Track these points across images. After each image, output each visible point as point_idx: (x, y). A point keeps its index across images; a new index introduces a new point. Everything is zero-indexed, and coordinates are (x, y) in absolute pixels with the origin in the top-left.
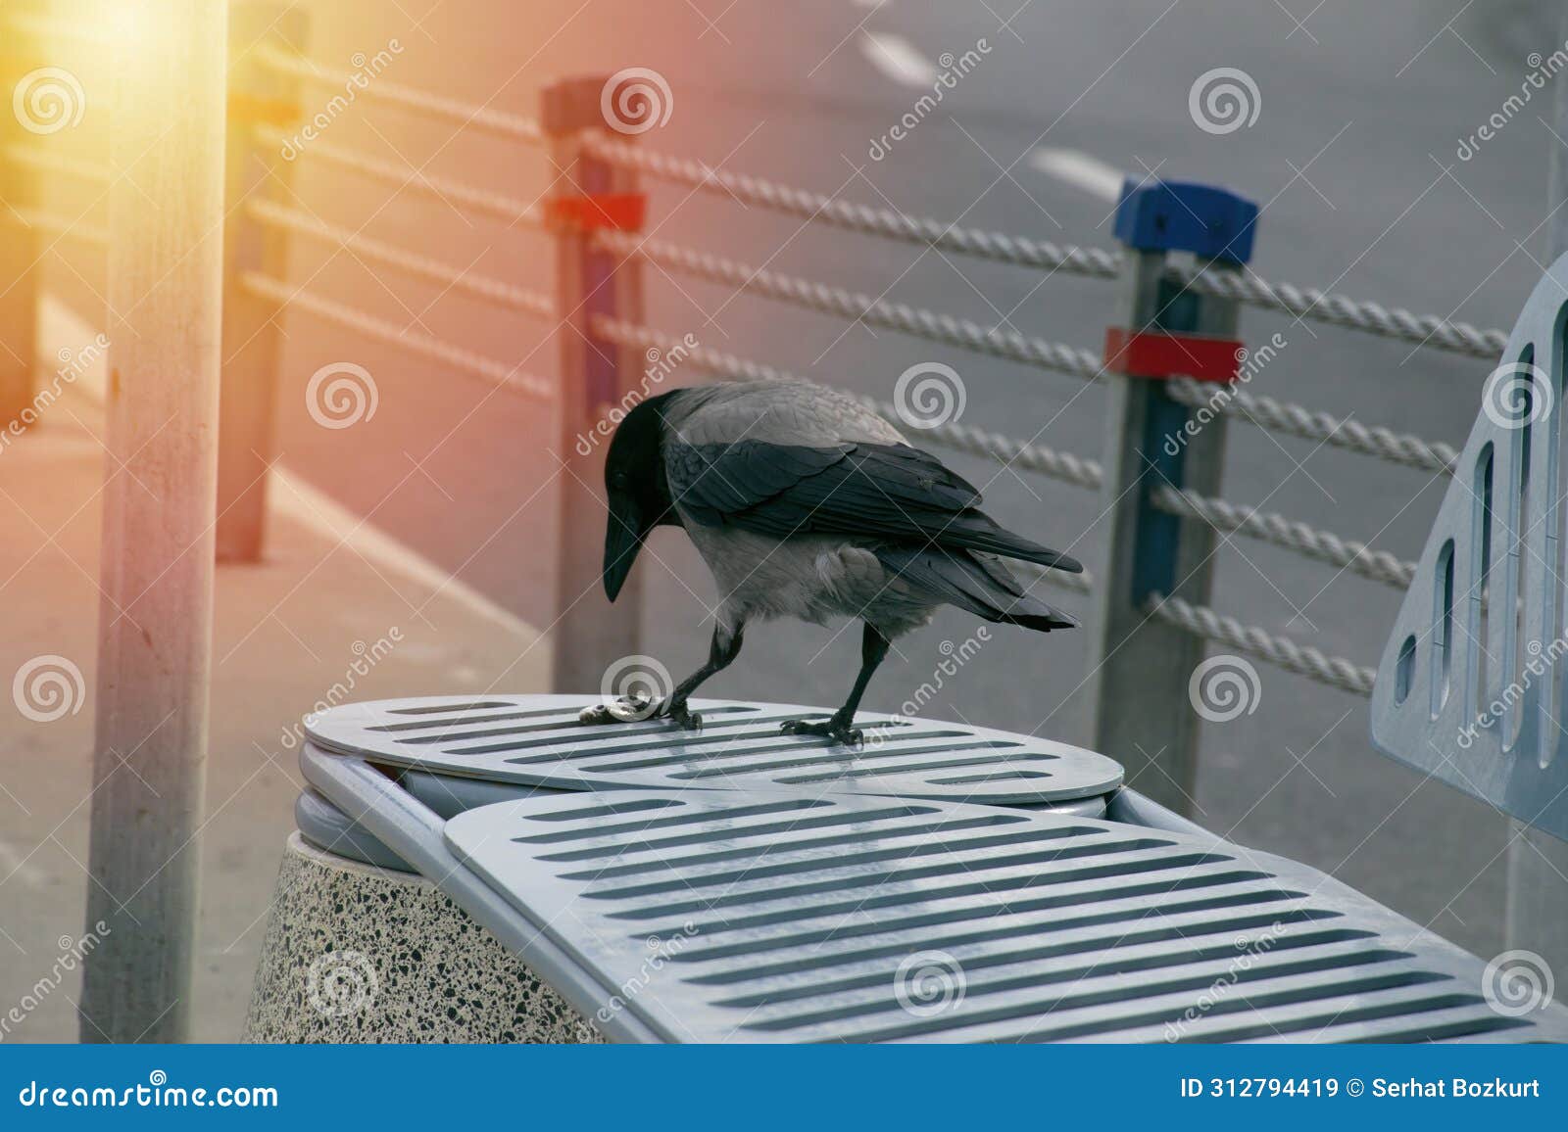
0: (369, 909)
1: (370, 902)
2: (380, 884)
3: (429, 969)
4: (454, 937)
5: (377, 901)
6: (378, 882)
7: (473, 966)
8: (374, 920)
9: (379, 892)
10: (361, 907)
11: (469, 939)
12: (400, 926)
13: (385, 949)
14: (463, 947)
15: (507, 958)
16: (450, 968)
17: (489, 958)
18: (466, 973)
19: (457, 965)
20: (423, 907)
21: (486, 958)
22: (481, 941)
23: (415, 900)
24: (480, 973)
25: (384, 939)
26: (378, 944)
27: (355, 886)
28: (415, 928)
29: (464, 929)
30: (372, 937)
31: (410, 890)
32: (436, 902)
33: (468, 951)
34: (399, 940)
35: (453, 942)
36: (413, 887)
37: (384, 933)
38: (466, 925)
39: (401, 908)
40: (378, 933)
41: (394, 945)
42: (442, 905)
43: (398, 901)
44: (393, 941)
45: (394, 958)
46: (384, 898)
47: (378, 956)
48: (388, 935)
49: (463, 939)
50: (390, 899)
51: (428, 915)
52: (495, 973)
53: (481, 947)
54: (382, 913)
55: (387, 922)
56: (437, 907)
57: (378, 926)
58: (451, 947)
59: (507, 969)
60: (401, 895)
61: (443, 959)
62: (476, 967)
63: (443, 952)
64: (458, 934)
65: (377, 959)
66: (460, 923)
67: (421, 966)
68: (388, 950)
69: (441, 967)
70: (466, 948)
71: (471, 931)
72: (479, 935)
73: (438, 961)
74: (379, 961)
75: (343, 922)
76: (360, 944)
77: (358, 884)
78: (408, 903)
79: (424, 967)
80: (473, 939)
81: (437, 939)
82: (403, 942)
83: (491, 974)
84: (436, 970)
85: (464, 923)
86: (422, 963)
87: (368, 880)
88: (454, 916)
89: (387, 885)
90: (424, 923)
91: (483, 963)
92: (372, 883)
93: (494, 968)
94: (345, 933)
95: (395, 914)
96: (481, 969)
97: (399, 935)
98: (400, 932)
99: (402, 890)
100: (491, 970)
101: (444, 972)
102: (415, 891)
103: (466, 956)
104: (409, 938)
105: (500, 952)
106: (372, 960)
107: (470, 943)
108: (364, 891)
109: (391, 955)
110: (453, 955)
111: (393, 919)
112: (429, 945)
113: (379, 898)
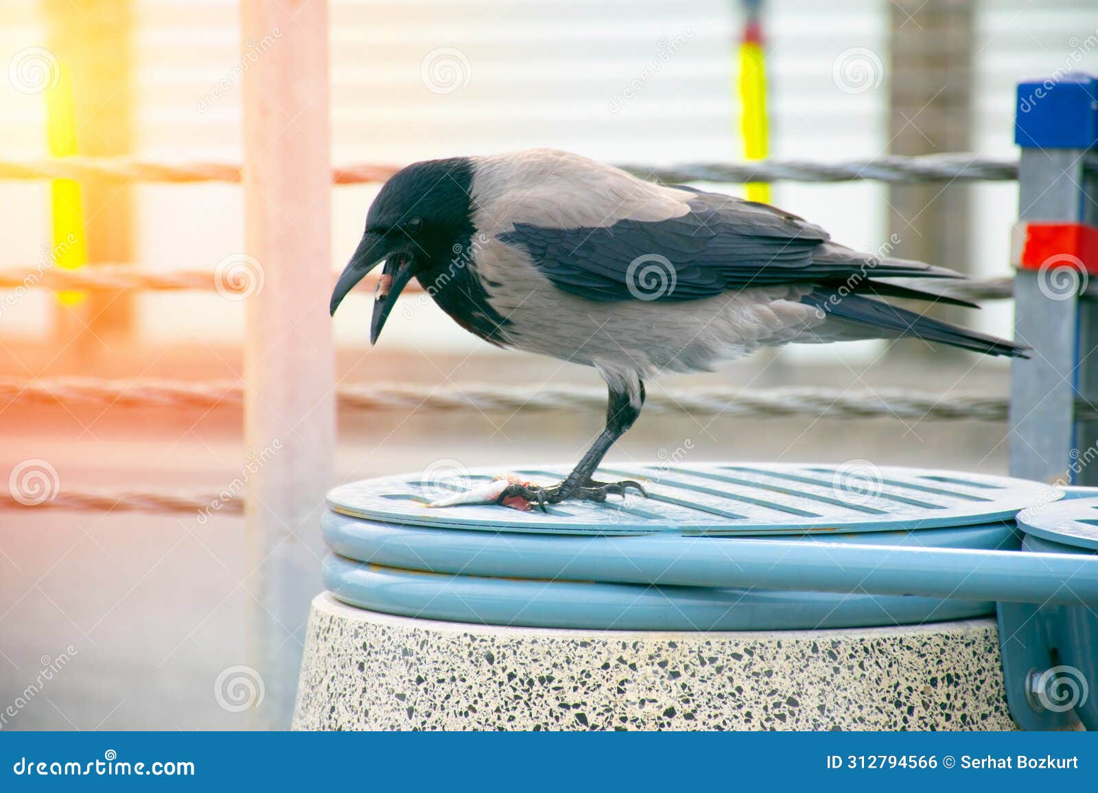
0: (719, 670)
1: (719, 663)
2: (728, 644)
3: (809, 712)
4: (829, 679)
5: (728, 660)
6: (723, 644)
7: (853, 702)
8: (731, 679)
9: (729, 652)
10: (709, 669)
11: (844, 678)
12: (766, 679)
13: (753, 702)
14: (839, 687)
15: (882, 689)
16: (831, 708)
17: (866, 692)
18: (848, 709)
19: (837, 703)
20: (788, 657)
21: (863, 693)
22: (855, 679)
23: (777, 652)
24: (861, 707)
25: (748, 693)
26: (743, 699)
27: (691, 652)
28: (784, 678)
29: (836, 670)
30: (733, 695)
31: (768, 645)
32: (801, 651)
33: (845, 689)
34: (768, 692)
35: (828, 683)
36: (770, 642)
37: (746, 687)
38: (838, 666)
39: (762, 662)
40: (740, 690)
41: (763, 697)
42: (809, 652)
43: (756, 657)
44: (760, 693)
45: (766, 708)
46: (737, 657)
47: (744, 710)
48: (753, 688)
49: (838, 679)
50: (746, 657)
51: (796, 664)
52: (875, 705)
53: (856, 684)
54: (740, 671)
55: (748, 677)
56: (803, 655)
57: (737, 683)
58: (828, 689)
59: (884, 699)
60: (758, 651)
61: (822, 701)
62: (856, 702)
63: (820, 694)
64: (832, 675)
65: (744, 714)
66: (831, 666)
67: (800, 711)
68: (757, 703)
69: (821, 708)
70: (842, 687)
71: (844, 671)
72: (852, 674)
73: (817, 703)
74: (748, 714)
75: (684, 686)
76: (718, 702)
77: (695, 649)
78: (769, 656)
79: (803, 711)
80: (847, 677)
81: (811, 683)
82: (773, 692)
83: (871, 706)
84: (817, 711)
85: (836, 664)
86: (800, 708)
87: (708, 643)
88: (824, 660)
89: (737, 645)
90: (792, 672)
91: (862, 698)
92: (715, 646)
93: (873, 701)
94: (692, 695)
95: (756, 669)
96: (861, 703)
97: (766, 687)
98: (767, 683)
99: (758, 646)
100: (871, 703)
101: (826, 712)
102: (775, 644)
103: (844, 694)
104: (779, 688)
105: (875, 685)
106: (738, 715)
107: (845, 682)
108: (706, 655)
109: (761, 706)
110: (831, 696)
111: (755, 674)
112: (804, 691)
113: (730, 658)
